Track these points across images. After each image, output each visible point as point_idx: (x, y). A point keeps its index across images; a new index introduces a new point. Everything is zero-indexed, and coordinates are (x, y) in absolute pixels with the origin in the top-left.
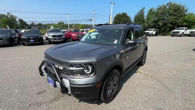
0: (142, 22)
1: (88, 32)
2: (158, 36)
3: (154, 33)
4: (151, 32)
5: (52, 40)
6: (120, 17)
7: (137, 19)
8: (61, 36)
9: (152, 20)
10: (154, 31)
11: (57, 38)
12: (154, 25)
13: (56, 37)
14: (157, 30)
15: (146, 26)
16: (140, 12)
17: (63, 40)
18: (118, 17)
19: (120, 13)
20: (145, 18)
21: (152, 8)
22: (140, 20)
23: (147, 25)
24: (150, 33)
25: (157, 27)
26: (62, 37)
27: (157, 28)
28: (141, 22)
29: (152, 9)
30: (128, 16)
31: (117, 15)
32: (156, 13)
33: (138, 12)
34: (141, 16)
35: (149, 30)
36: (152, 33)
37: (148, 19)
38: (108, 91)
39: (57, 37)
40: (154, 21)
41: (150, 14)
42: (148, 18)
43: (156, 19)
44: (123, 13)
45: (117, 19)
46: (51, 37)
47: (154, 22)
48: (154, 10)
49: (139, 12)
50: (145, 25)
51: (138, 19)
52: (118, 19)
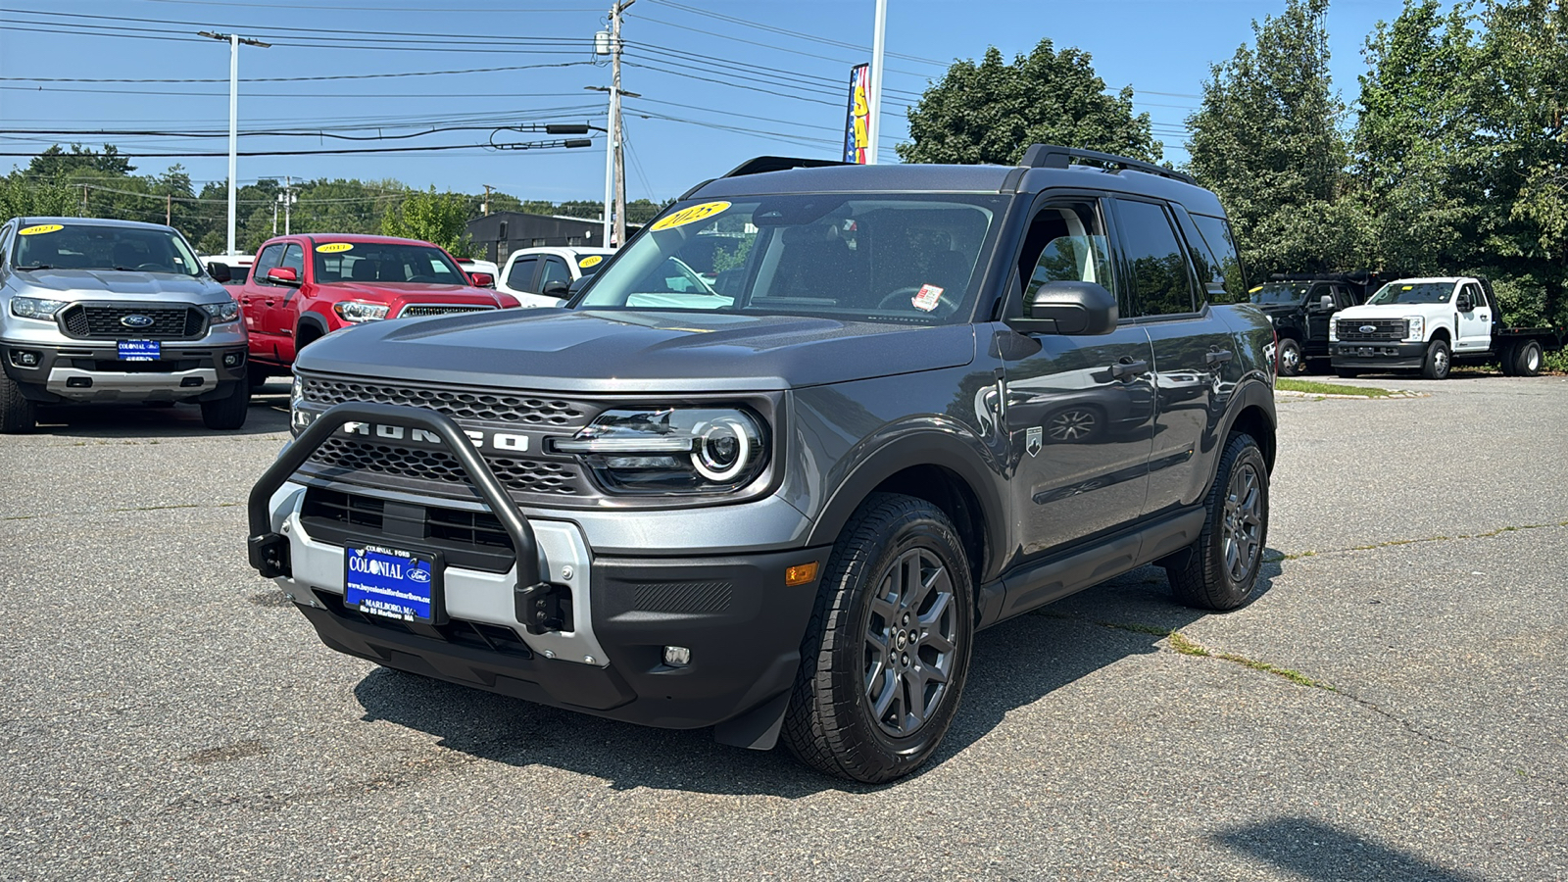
0: (1296, 178)
1: (655, 227)
2: (1524, 372)
3: (1475, 331)
4: (1423, 319)
5: (58, 374)
6: (993, 110)
7: (1231, 145)
8: (191, 319)
9: (1436, 156)
10: (1465, 306)
11: (135, 350)
12: (1469, 230)
13: (124, 334)
14: (1506, 290)
15: (1351, 232)
16: (1264, 44)
17: (208, 374)
18: (976, 105)
19: (994, 56)
20: (1346, 125)
21: (1429, 9)
22: (1280, 161)
23: (1370, 228)
24: (1417, 336)
25: (1507, 248)
26: (210, 338)
27: (1509, 267)
28: (1292, 179)
29: (1426, 16)
30: (1112, 92)
31: (957, 79)
32: (1483, 63)
33: (1242, 53)
34: (1290, 99)
35: (1397, 296)
36: (1441, 334)
37: (1384, 147)
38: (869, 669)
39: (137, 331)
40: (1458, 173)
41: (1399, 72)
42: (1385, 127)
43: (1494, 143)
44: (1044, 49)
45: (957, 126)
46: (51, 335)
47: (1460, 182)
48: (1457, 23)
49: (1252, 46)
50: (1346, 222)
51: (1243, 138)
52: (977, 135)
